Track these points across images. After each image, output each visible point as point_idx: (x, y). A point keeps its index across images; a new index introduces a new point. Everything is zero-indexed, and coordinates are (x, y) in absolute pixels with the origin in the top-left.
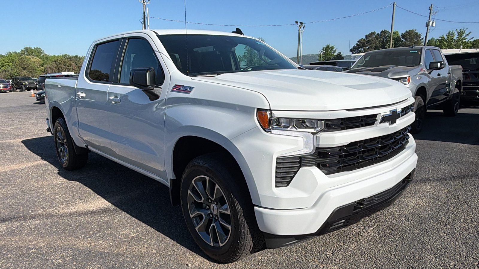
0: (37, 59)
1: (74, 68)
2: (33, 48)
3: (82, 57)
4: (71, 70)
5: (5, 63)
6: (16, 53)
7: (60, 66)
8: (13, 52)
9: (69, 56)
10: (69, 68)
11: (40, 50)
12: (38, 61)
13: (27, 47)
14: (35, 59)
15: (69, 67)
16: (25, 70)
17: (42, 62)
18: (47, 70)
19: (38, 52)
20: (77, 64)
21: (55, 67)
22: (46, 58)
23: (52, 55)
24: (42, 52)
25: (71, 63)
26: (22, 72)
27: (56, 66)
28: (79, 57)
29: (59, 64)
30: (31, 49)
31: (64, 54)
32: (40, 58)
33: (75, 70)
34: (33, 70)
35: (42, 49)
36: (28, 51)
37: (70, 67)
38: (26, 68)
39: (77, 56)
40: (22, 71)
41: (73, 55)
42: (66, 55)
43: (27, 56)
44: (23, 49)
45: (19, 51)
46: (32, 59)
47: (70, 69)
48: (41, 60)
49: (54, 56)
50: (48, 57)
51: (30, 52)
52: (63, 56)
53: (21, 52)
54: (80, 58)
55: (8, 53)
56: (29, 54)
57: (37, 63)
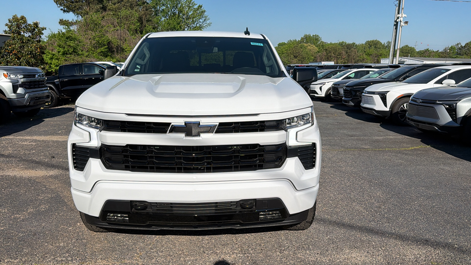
0: (314, 47)
1: (343, 57)
2: (312, 36)
3: (360, 44)
4: (340, 59)
5: (285, 50)
6: (296, 41)
7: (329, 54)
8: (293, 40)
9: (345, 43)
10: (338, 57)
11: (318, 37)
12: (314, 49)
13: (306, 35)
14: (312, 46)
15: (338, 55)
16: (296, 58)
17: (318, 50)
18: (316, 58)
19: (316, 40)
20: (347, 53)
21: (325, 56)
22: (322, 45)
23: (329, 43)
24: (319, 39)
25: (342, 51)
26: (293, 61)
27: (326, 54)
28: (356, 44)
29: (329, 52)
30: (309, 36)
31: (341, 42)
32: (317, 46)
33: (344, 59)
34: (304, 58)
35: (320, 36)
36: (308, 39)
37: (340, 55)
38: (298, 56)
39: (354, 44)
40: (293, 59)
41: (350, 43)
42: (343, 42)
43: (305, 44)
44: (303, 37)
45: (299, 39)
46: (309, 47)
47: (340, 57)
48: (317, 48)
49: (331, 44)
50: (324, 44)
51: (309, 40)
52: (339, 43)
53: (301, 40)
54: (356, 46)
55: (289, 41)
56: (307, 42)
57: (313, 51)
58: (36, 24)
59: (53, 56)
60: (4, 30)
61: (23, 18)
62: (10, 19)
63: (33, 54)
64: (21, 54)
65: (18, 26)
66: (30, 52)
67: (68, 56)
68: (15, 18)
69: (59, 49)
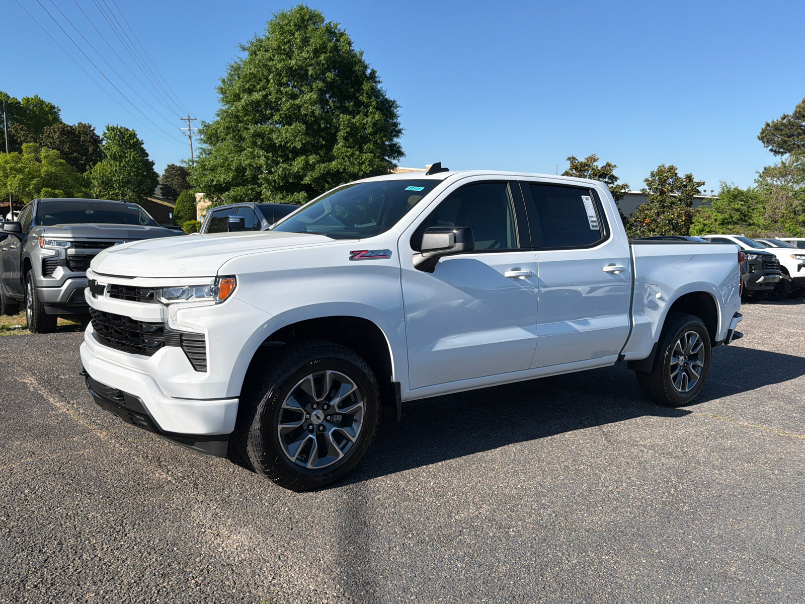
58: (689, 178)
59: (704, 226)
60: (642, 189)
61: (671, 169)
62: (653, 171)
63: (672, 224)
64: (656, 224)
65: (663, 182)
66: (669, 220)
67: (730, 227)
68: (660, 171)
69: (715, 216)
